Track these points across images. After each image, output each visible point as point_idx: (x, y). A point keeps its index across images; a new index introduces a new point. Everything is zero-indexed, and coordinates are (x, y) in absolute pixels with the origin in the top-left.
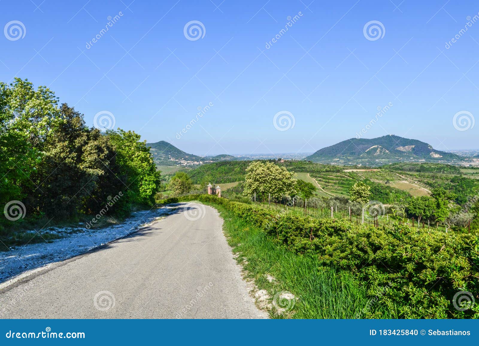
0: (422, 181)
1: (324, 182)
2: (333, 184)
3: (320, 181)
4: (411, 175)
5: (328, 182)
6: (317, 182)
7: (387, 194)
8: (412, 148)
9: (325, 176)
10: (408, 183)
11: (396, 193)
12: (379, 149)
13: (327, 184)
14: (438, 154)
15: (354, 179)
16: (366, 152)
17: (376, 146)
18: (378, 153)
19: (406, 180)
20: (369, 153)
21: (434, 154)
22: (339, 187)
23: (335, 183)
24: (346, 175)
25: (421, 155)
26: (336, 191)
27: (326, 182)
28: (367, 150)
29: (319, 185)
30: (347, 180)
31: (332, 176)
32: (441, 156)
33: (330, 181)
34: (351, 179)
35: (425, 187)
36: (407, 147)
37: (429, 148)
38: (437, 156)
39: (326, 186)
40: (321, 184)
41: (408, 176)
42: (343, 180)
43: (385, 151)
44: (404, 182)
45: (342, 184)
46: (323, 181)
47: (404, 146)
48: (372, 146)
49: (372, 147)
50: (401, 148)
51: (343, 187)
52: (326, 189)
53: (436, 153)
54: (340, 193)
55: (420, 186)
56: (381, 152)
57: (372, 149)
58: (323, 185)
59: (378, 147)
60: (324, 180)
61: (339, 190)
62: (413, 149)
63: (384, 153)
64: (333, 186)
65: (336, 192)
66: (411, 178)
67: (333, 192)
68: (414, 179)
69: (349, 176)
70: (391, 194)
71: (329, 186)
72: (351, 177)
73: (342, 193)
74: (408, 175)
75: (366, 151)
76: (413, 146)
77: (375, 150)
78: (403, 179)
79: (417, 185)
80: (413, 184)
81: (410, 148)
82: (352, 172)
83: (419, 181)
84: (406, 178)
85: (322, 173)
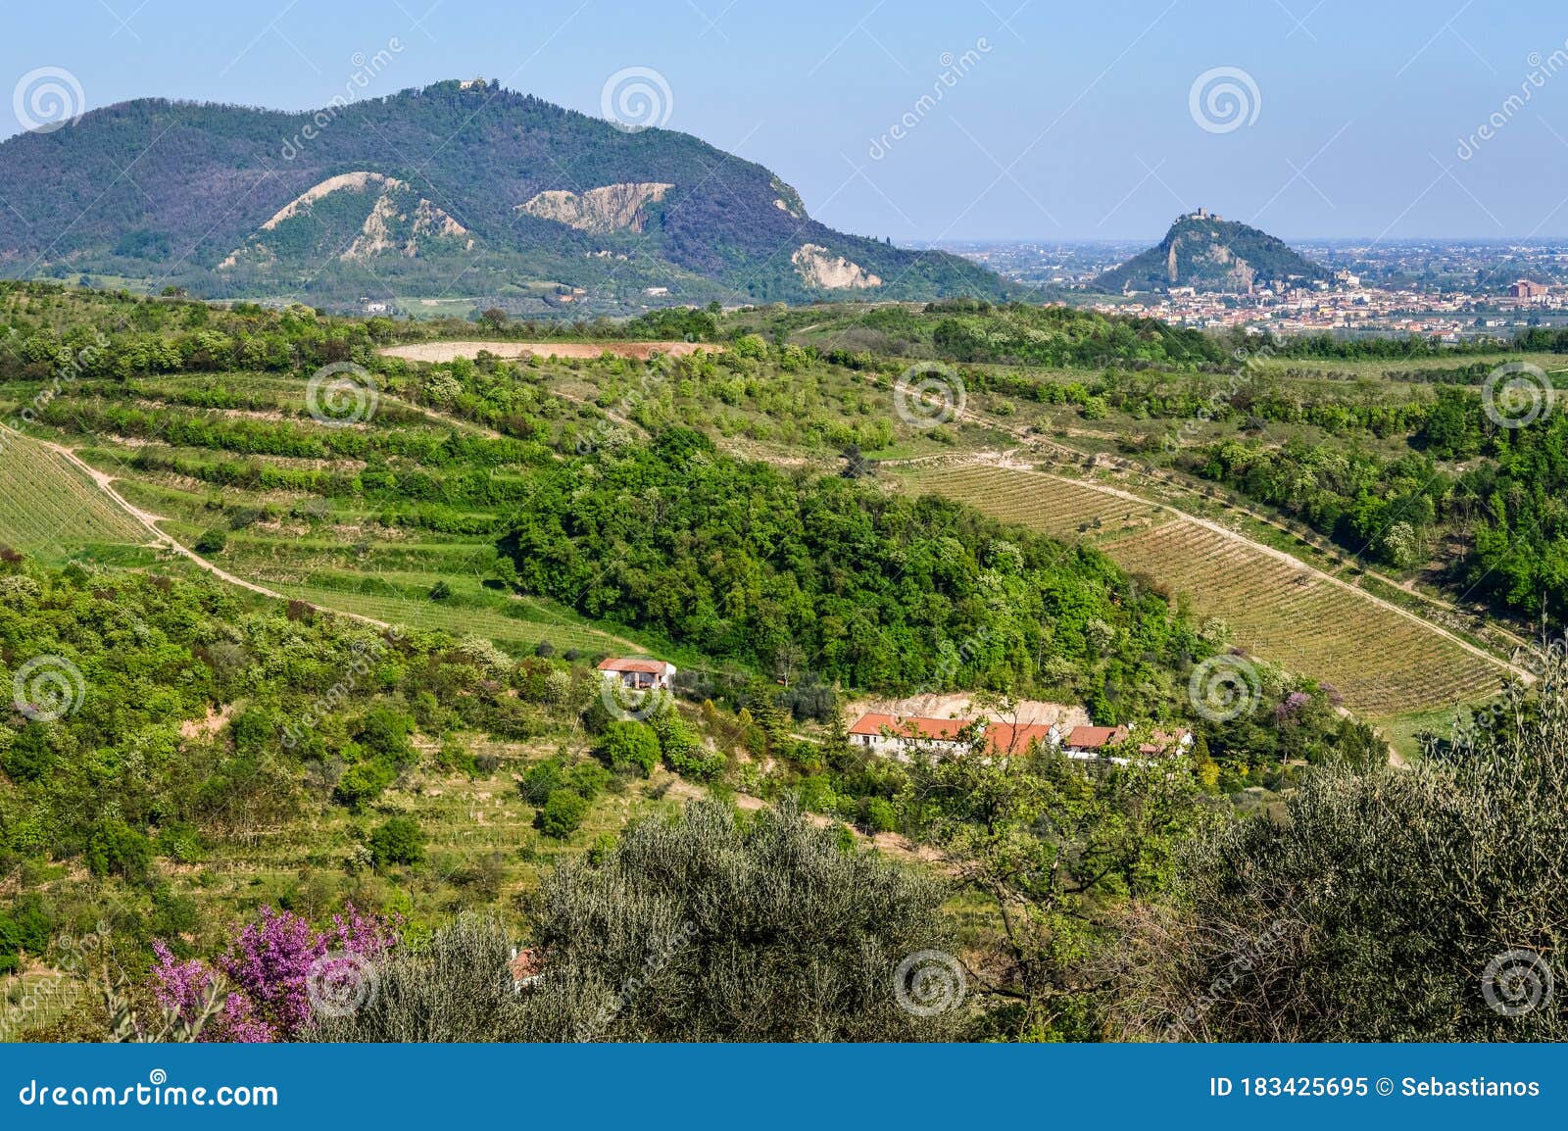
0: (1156, 449)
1: (201, 474)
2: (310, 502)
3: (140, 465)
4: (1032, 395)
5: (251, 481)
6: (103, 480)
7: (946, 583)
8: (648, 204)
9: (194, 419)
10: (1025, 467)
11: (1030, 565)
12: (382, 209)
13: (233, 496)
14: (850, 260)
15: (526, 433)
16: (266, 236)
17: (357, 179)
18: (379, 245)
19: (1001, 441)
20: (294, 239)
21: (818, 261)
22: (384, 522)
23: (333, 489)
24: (432, 403)
25: (718, 262)
26: (359, 575)
27: (222, 478)
28: (279, 217)
29: (148, 519)
30: (453, 448)
31: (271, 406)
32: (874, 281)
33: (269, 465)
34: (495, 436)
35: (1201, 509)
36: (604, 191)
37: (780, 205)
38: (838, 276)
39: (236, 527)
40: (167, 503)
41: (1009, 404)
42: (420, 453)
43: (436, 226)
44: (987, 456)
45: (410, 489)
46: (175, 469)
47: (581, 182)
48: (321, 179)
49: (321, 190)
50: (557, 204)
51: (427, 524)
52: (245, 550)
53: (831, 256)
54: (413, 594)
55: (1149, 492)
56: (398, 233)
57: (320, 204)
58: (191, 512)
59: (372, 190)
60: (190, 458)
61: (393, 559)
62: (657, 216)
63: (429, 246)
64: (312, 518)
65: (367, 587)
66: (1048, 426)
67: (330, 583)
68: (1074, 432)
69: (458, 411)
70: (993, 577)
71: (264, 516)
72: (489, 421)
73: (439, 595)
74: (1005, 389)
75: (270, 225)
76: (658, 189)
77: (349, 210)
78: (976, 438)
79: (1119, 485)
80: (1074, 474)
81: (631, 210)
82: (484, 361)
83: (1126, 449)
84: (1001, 425)
85: (140, 384)
